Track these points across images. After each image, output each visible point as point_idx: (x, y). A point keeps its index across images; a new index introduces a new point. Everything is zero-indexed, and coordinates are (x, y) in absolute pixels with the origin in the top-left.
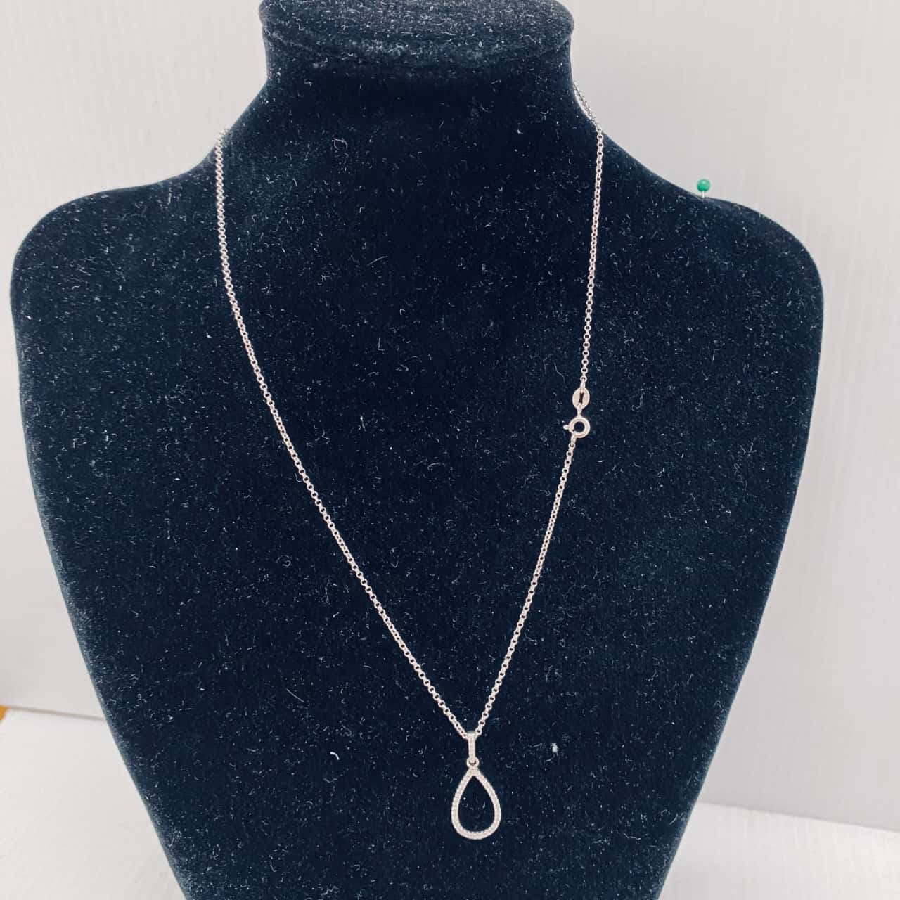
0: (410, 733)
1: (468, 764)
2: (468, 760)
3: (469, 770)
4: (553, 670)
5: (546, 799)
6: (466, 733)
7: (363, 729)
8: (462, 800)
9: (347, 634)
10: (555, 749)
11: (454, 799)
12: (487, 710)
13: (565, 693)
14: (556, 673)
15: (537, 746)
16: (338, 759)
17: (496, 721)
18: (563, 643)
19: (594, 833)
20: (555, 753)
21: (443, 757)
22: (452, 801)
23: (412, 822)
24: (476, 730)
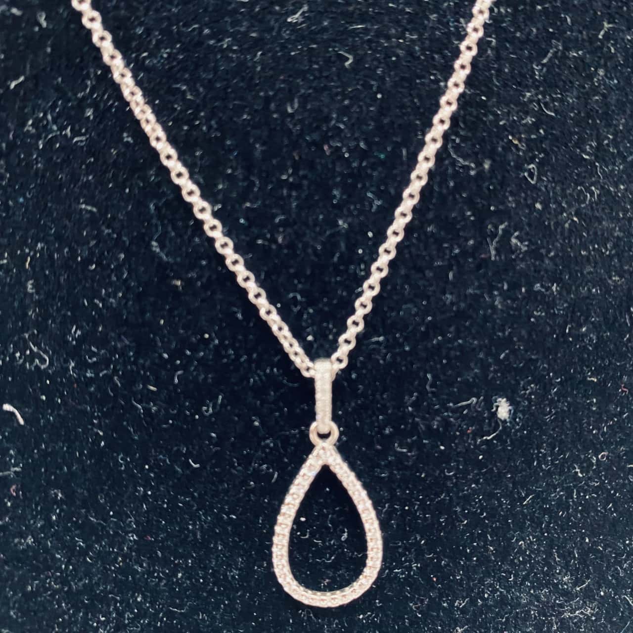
0: (184, 367)
1: (313, 437)
2: (314, 425)
3: (315, 452)
4: (507, 234)
5: (475, 522)
6: (310, 364)
7: (76, 353)
8: (296, 521)
9: (42, 128)
10: (503, 410)
11: (280, 519)
12: (360, 313)
13: (530, 286)
14: (514, 241)
15: (464, 403)
16: (22, 422)
17: (378, 343)
18: (531, 175)
19: (568, 595)
20: (505, 422)
21: (257, 424)
22: (274, 522)
23: (186, 569)
24: (335, 356)
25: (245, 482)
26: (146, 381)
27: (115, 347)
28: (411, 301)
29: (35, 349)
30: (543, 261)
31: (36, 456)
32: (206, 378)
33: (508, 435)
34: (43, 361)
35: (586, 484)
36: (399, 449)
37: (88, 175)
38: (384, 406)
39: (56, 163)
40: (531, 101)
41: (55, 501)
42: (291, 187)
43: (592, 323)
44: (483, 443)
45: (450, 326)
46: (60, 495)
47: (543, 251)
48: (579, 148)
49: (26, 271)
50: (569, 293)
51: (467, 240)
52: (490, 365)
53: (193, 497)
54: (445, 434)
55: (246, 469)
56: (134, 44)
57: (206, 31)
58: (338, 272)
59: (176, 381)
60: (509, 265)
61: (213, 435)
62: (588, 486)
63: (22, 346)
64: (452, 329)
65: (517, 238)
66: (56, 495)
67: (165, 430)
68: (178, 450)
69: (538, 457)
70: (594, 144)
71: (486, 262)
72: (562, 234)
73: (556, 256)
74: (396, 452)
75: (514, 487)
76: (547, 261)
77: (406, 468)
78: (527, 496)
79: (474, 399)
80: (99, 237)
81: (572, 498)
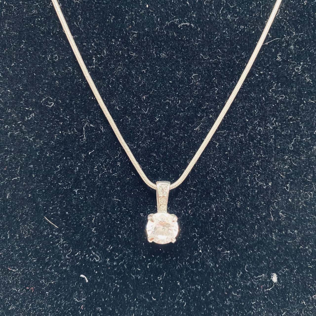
25: (173, 306)
26: (136, 267)
27: (125, 253)
28: (240, 236)
29: (94, 253)
30: (291, 221)
31: (92, 295)
32: (159, 266)
33: (277, 288)
34: (97, 258)
35: (308, 308)
36: (234, 294)
37: (117, 187)
38: (229, 277)
39: (105, 183)
40: (287, 159)
41: (98, 312)
42: (194, 192)
43: (310, 245)
44: (266, 291)
45: (255, 246)
46: (100, 309)
47: (291, 217)
48: (306, 177)
49: (92, 223)
50: (301, 233)
51: (262, 213)
52: (270, 261)
53: (153, 311)
54: (252, 288)
55: (174, 301)
56: (136, 138)
57: (164, 134)
58: (212, 225)
59: (148, 267)
60: (278, 222)
61: (162, 288)
62: (309, 308)
63: (89, 252)
64: (256, 248)
65: (282, 212)
66: (99, 309)
67: (143, 285)
68: (148, 293)
69: (288, 297)
70: (312, 175)
71: (270, 221)
72: (299, 210)
73: (297, 219)
74: (232, 295)
75: (278, 309)
76: (293, 221)
77: (237, 301)
78: (284, 312)
79: (264, 275)
80: (121, 211)
81: (302, 313)
